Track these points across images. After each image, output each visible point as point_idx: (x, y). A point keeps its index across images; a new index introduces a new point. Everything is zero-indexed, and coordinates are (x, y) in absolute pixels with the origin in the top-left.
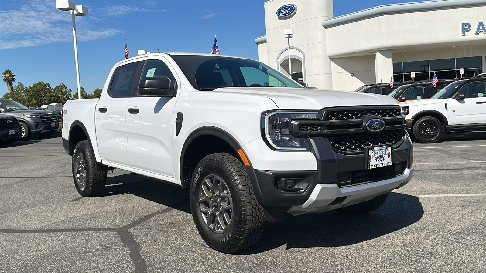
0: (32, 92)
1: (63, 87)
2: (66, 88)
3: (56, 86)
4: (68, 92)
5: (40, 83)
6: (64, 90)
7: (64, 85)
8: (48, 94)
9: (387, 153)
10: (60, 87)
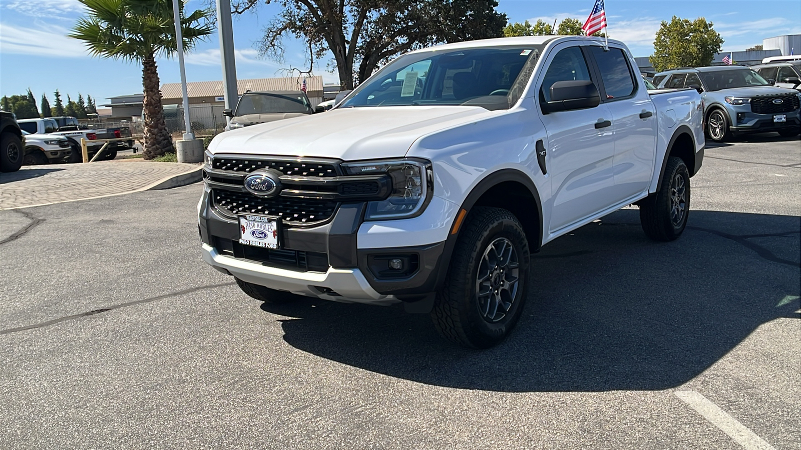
9: (270, 230)
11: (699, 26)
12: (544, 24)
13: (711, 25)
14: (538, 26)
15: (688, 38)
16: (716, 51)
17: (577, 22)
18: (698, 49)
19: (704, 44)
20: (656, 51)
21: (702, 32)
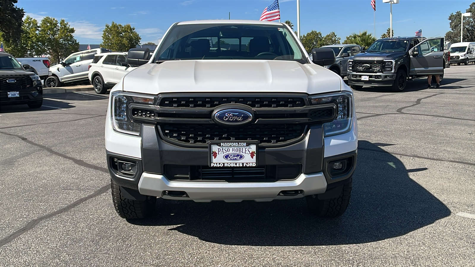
0: (305, 40)
1: (333, 35)
2: (335, 37)
3: (327, 35)
4: (337, 40)
5: (312, 32)
6: (334, 39)
7: (334, 33)
8: (319, 42)
9: (247, 152)
10: (330, 35)
11: (127, 29)
12: (31, 19)
13: (134, 29)
14: (28, 20)
15: (121, 35)
16: (137, 44)
17: (54, 20)
18: (128, 42)
19: (131, 39)
20: (103, 41)
21: (129, 33)
